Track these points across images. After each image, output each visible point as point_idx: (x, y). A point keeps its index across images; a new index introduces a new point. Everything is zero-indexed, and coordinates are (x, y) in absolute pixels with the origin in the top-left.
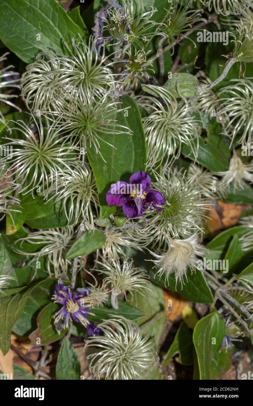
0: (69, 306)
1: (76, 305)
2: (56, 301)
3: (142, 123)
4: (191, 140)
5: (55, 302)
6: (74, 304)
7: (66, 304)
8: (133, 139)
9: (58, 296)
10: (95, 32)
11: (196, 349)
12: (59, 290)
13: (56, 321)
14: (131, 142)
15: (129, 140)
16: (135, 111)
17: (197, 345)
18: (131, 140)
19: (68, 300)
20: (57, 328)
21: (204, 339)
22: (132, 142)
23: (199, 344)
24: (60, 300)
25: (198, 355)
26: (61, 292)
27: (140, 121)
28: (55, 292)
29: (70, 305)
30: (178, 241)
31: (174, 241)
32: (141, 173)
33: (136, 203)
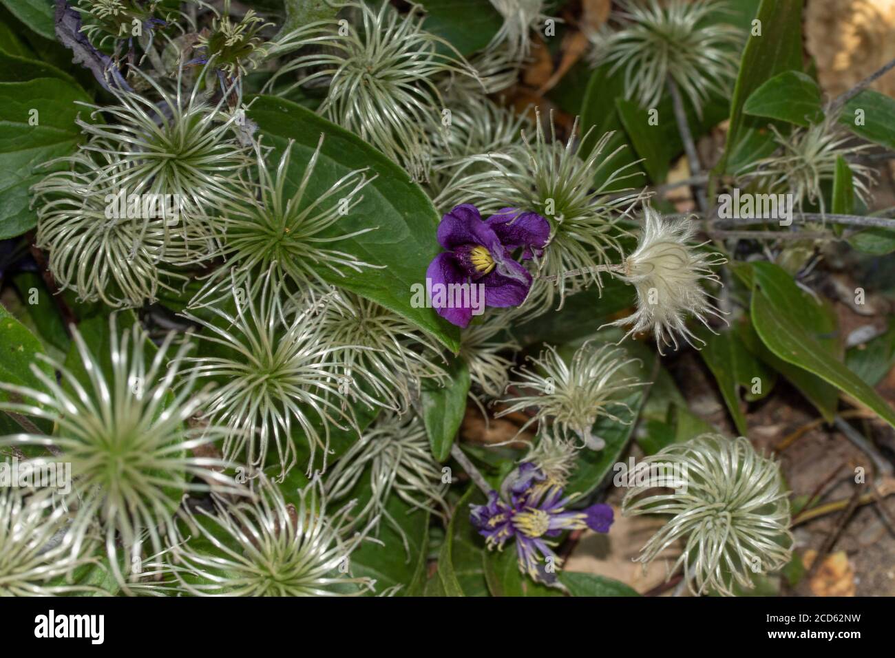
0: (529, 529)
1: (538, 514)
2: (499, 543)
3: (326, 119)
4: (430, 58)
5: (500, 548)
6: (534, 517)
7: (515, 530)
8: (336, 160)
9: (495, 532)
10: (83, 62)
11: (803, 367)
12: (487, 522)
13: (534, 572)
14: (337, 167)
15: (330, 167)
16: (286, 110)
17: (793, 358)
18: (335, 164)
19: (514, 519)
20: (548, 582)
21: (787, 332)
22: (340, 165)
23: (794, 353)
24: (504, 535)
25: (816, 373)
26: (492, 522)
27: (317, 119)
28: (483, 533)
29: (529, 526)
30: (637, 257)
31: (630, 262)
32: (452, 215)
33: (507, 275)
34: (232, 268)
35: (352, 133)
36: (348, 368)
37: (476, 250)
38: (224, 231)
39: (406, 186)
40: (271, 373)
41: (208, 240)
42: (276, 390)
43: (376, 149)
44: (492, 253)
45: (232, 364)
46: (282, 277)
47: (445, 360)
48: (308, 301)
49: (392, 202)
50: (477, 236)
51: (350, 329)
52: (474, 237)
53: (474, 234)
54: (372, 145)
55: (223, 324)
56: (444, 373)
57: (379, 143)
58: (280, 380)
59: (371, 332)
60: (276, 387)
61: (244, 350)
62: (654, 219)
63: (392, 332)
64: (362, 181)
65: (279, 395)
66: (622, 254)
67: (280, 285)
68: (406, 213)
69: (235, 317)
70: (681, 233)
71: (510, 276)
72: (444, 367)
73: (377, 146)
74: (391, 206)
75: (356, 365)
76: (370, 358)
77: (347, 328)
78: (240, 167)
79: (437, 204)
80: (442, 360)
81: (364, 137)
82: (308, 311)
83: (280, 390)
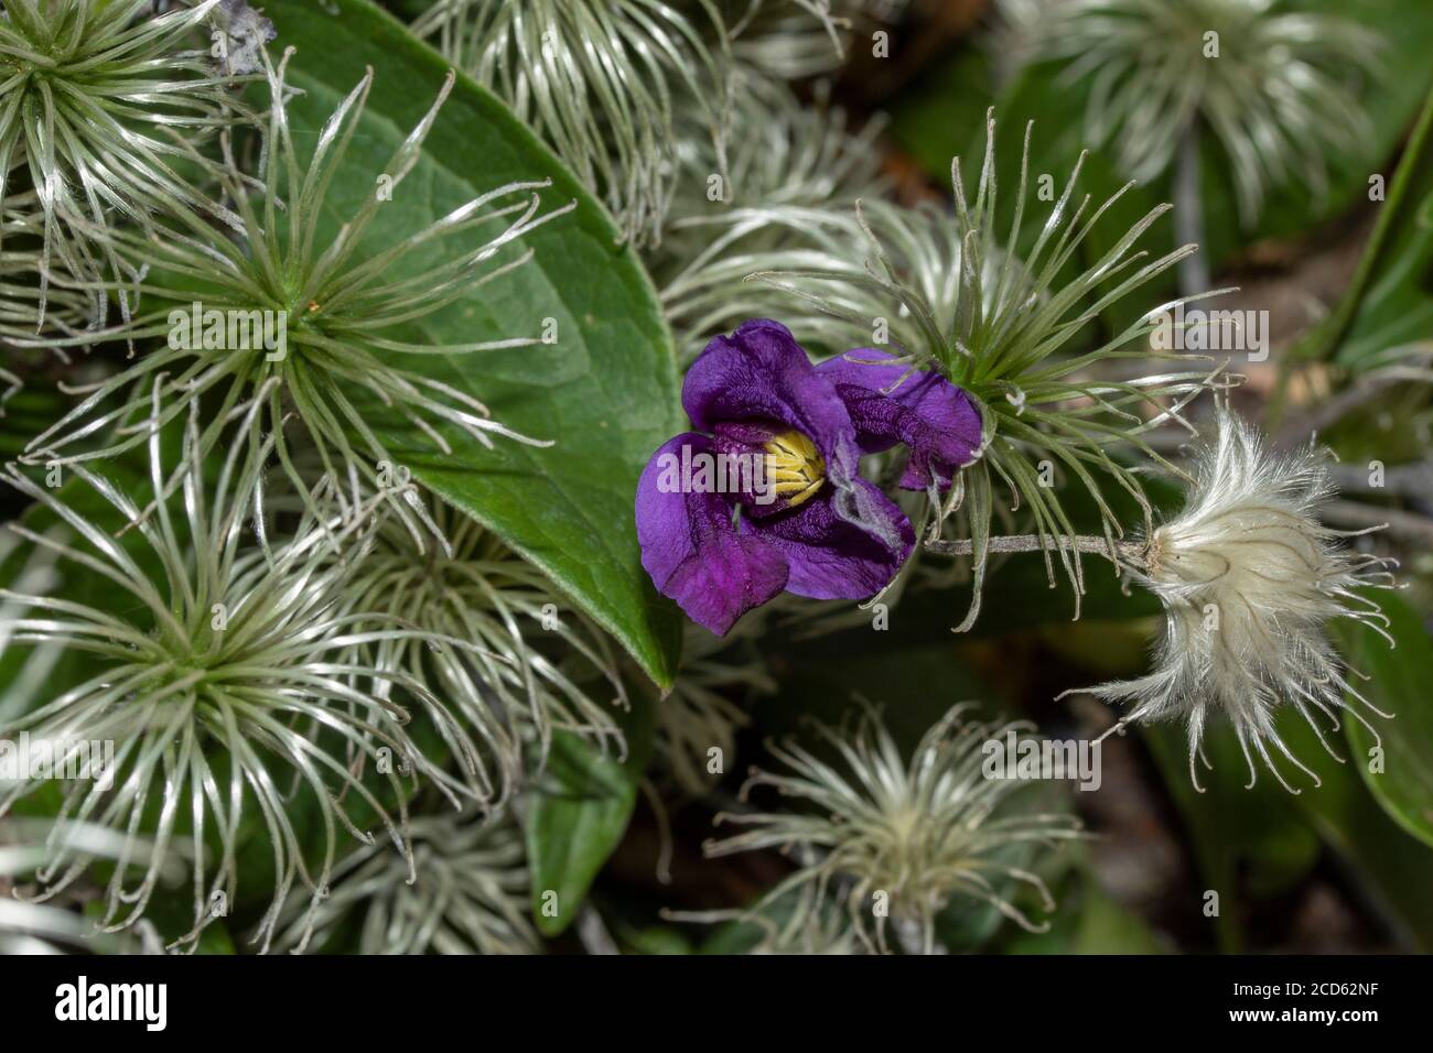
3: (431, 49)
27: (411, 44)
30: (1185, 535)
31: (1165, 540)
32: (737, 343)
33: (851, 520)
34: (159, 379)
35: (494, 95)
36: (383, 675)
37: (781, 441)
38: (139, 277)
39: (600, 249)
40: (212, 667)
41: (97, 293)
42: (217, 716)
43: (543, 144)
44: (822, 457)
45: (116, 629)
46: (280, 421)
47: (622, 698)
48: (342, 499)
49: (556, 283)
50: (797, 409)
51: (403, 579)
52: (787, 408)
53: (790, 400)
54: (535, 133)
55: (108, 518)
56: (612, 728)
57: (557, 132)
58: (229, 689)
59: (453, 595)
60: (216, 706)
61: (148, 593)
62: (1238, 443)
63: (509, 606)
64: (531, 212)
65: (223, 729)
66: (1148, 516)
67: (269, 442)
68: (588, 319)
69: (141, 508)
70: (1297, 492)
71: (862, 526)
72: (615, 713)
73: (547, 135)
74: (554, 293)
75: (403, 672)
76: (440, 658)
77: (394, 577)
78: (208, 125)
79: (670, 304)
80: (615, 694)
81: (519, 111)
82: (336, 522)
83: (225, 717)
